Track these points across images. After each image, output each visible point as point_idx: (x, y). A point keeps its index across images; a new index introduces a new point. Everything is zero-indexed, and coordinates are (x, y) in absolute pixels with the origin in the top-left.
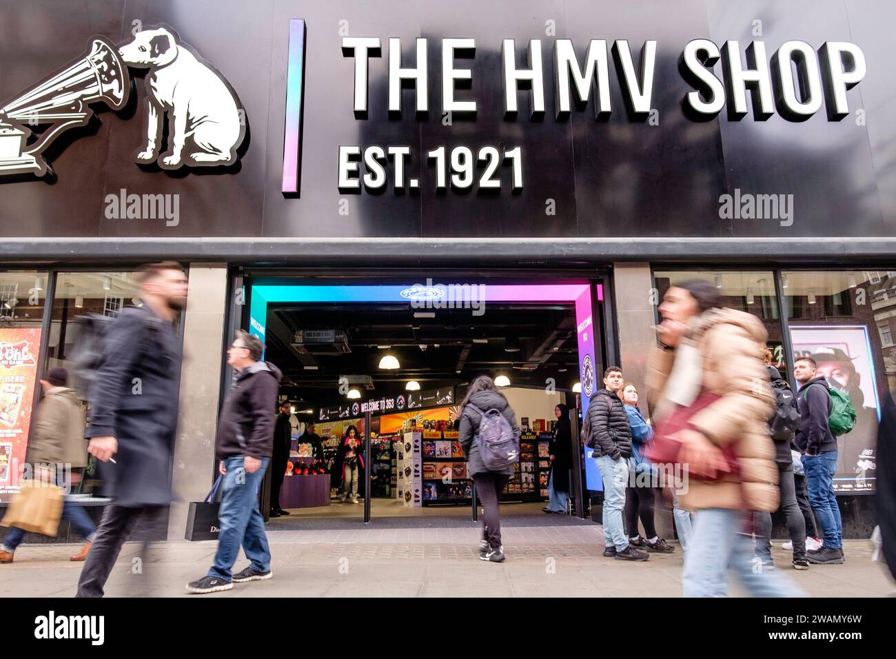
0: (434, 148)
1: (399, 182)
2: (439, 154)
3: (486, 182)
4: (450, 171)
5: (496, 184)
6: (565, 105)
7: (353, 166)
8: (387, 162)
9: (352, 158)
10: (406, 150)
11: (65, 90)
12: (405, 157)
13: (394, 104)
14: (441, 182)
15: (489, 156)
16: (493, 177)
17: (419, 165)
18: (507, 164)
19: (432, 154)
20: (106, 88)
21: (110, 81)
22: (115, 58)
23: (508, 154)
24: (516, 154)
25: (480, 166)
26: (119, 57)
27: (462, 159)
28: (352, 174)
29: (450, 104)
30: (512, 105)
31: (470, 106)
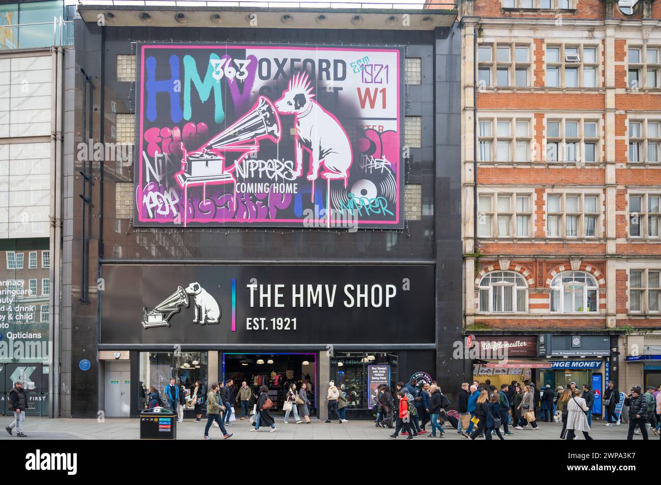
0: (272, 318)
1: (263, 328)
2: (274, 320)
3: (286, 328)
4: (276, 325)
5: (289, 329)
6: (309, 305)
7: (250, 324)
8: (259, 322)
9: (250, 321)
10: (265, 319)
11: (172, 301)
12: (264, 320)
13: (261, 305)
14: (274, 328)
15: (287, 320)
16: (288, 327)
17: (268, 323)
18: (292, 323)
19: (272, 320)
20: (183, 301)
21: (183, 299)
22: (184, 291)
23: (292, 320)
24: (294, 320)
25: (285, 324)
26: (186, 291)
27: (280, 322)
28: (250, 326)
29: (277, 305)
30: (294, 305)
31: (283, 306)
